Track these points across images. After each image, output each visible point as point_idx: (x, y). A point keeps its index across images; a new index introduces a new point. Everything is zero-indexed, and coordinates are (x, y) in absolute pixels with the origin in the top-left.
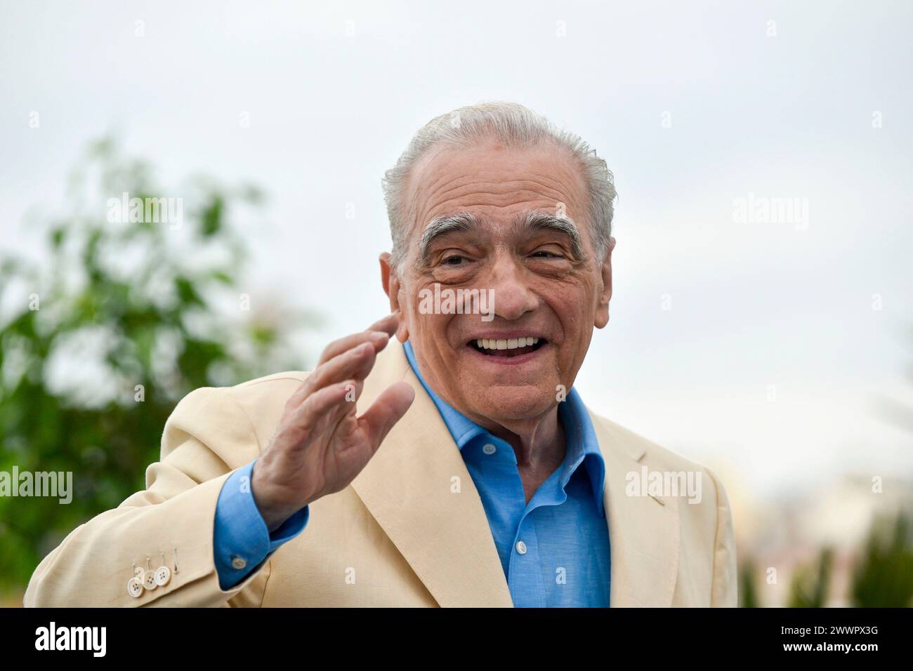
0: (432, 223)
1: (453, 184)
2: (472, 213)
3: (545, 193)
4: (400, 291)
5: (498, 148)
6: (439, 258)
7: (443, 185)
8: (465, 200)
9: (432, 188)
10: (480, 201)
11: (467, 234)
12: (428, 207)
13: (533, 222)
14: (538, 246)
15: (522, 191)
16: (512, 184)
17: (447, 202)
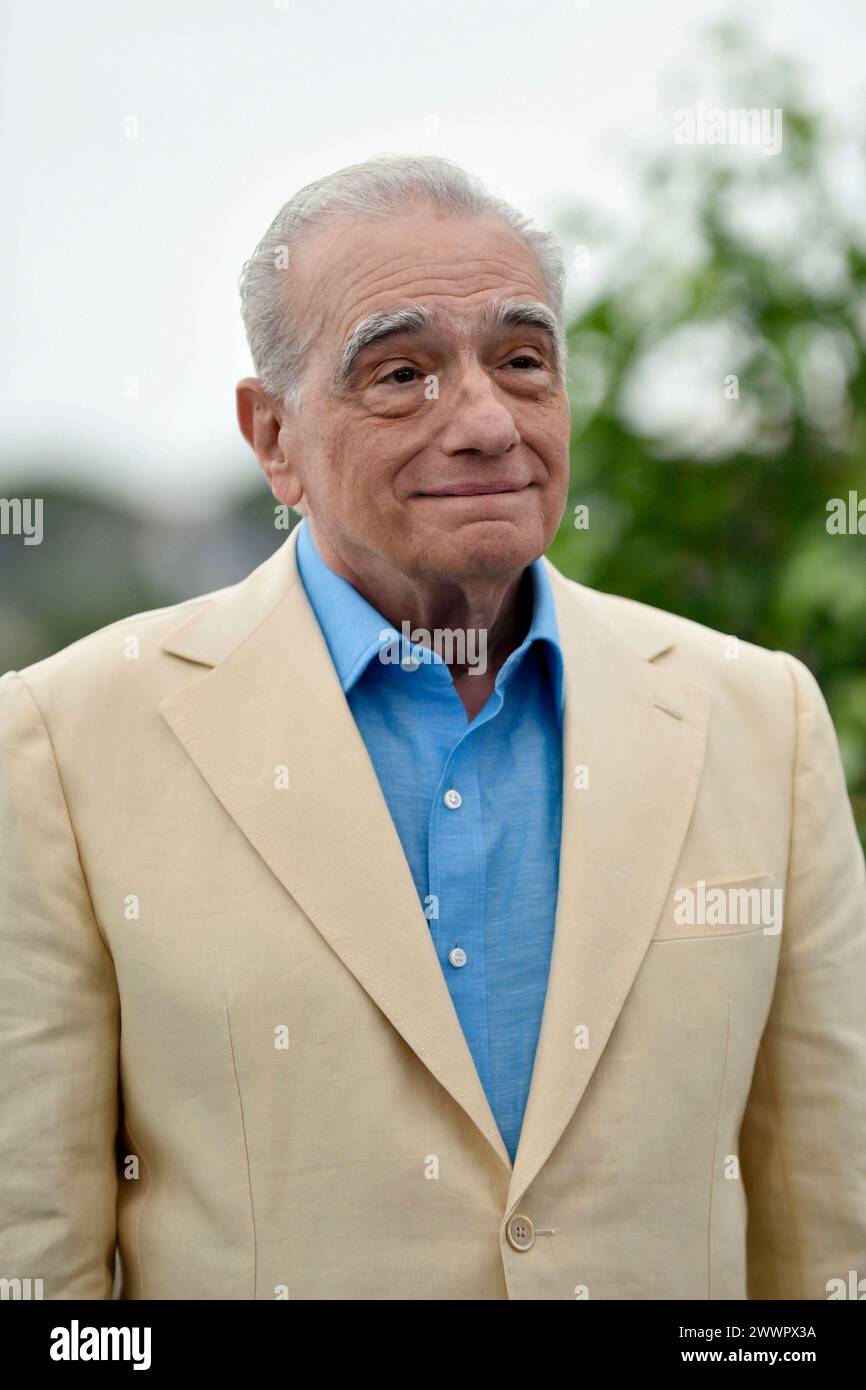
0: (361, 325)
1: (388, 268)
2: (424, 307)
3: (512, 277)
4: (281, 431)
5: (440, 217)
6: (372, 375)
7: (372, 271)
8: (410, 289)
9: (352, 277)
10: (431, 289)
11: (418, 336)
12: (349, 304)
13: (507, 315)
14: (512, 350)
15: (485, 275)
16: (471, 266)
17: (380, 295)
